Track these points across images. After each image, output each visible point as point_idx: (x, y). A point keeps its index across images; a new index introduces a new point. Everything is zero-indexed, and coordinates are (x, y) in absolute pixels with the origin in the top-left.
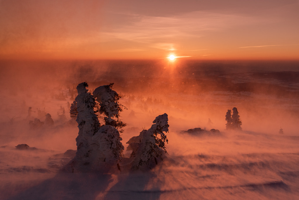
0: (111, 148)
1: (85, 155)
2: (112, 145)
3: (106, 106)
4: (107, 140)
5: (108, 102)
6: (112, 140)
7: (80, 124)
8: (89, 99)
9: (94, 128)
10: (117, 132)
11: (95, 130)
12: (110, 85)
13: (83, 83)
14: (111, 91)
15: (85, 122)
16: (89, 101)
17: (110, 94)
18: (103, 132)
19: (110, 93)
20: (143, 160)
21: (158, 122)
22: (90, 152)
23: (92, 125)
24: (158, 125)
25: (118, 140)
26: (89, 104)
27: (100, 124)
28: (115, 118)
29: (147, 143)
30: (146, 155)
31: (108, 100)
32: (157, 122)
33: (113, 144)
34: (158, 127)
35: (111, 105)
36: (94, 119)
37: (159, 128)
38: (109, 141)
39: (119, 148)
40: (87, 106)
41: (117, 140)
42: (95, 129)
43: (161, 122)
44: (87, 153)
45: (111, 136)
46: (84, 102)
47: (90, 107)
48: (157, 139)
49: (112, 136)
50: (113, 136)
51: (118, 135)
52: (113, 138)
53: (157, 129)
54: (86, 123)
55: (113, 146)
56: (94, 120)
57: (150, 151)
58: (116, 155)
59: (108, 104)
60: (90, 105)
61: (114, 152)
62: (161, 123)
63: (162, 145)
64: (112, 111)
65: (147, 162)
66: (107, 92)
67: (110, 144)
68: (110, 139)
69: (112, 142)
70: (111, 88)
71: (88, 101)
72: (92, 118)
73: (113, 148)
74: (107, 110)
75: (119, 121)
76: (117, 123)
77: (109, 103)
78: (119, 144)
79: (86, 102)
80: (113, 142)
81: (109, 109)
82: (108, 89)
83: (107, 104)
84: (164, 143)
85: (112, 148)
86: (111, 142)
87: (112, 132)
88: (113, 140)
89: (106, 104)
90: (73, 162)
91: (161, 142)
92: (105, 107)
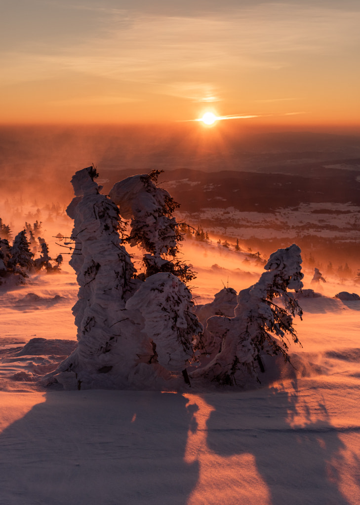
0: (173, 328)
1: (102, 347)
2: (176, 321)
3: (147, 226)
4: (164, 309)
5: (154, 216)
6: (176, 308)
7: (86, 272)
8: (107, 208)
9: (123, 281)
10: (185, 289)
11: (125, 287)
12: (152, 175)
13: (86, 169)
14: (155, 189)
15: (98, 266)
16: (108, 214)
17: (154, 196)
18: (154, 290)
19: (154, 194)
20: (242, 360)
21: (278, 265)
22: (115, 339)
23: (118, 273)
24: (279, 273)
25: (188, 308)
26: (109, 222)
27: (136, 271)
28: (169, 258)
29: (251, 318)
30: (250, 347)
31: (153, 212)
32: (275, 266)
33: (178, 319)
34: (277, 279)
35: (160, 224)
36: (123, 258)
37: (280, 282)
38: (169, 310)
39: (194, 327)
40: (103, 227)
41: (186, 310)
42: (126, 284)
43: (284, 265)
44: (107, 343)
45: (174, 298)
46: (98, 217)
47: (111, 229)
48: (274, 309)
49: (176, 298)
50: (179, 299)
51: (189, 297)
52: (178, 303)
53: (275, 284)
54: (102, 268)
55: (178, 325)
56: (122, 260)
57: (257, 337)
58: (186, 346)
59: (155, 221)
60: (110, 225)
61: (183, 338)
62: (284, 268)
63: (287, 324)
64: (164, 239)
65: (251, 364)
66: (147, 191)
67: (171, 319)
68: (172, 306)
69: (176, 313)
70: (154, 182)
71: (106, 215)
72: (118, 255)
73: (178, 329)
74: (150, 236)
75: (180, 263)
76: (176, 268)
77: (155, 218)
78: (192, 319)
79: (101, 217)
80: (179, 313)
81: (157, 233)
82: (148, 186)
83: (150, 221)
84: (291, 319)
85: (175, 329)
86: (173, 315)
87: (176, 289)
88: (178, 308)
89: (147, 223)
90: (71, 365)
91: (284, 315)
92: (146, 229)
